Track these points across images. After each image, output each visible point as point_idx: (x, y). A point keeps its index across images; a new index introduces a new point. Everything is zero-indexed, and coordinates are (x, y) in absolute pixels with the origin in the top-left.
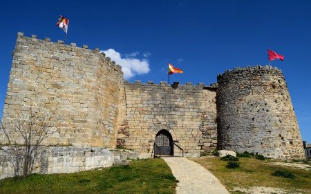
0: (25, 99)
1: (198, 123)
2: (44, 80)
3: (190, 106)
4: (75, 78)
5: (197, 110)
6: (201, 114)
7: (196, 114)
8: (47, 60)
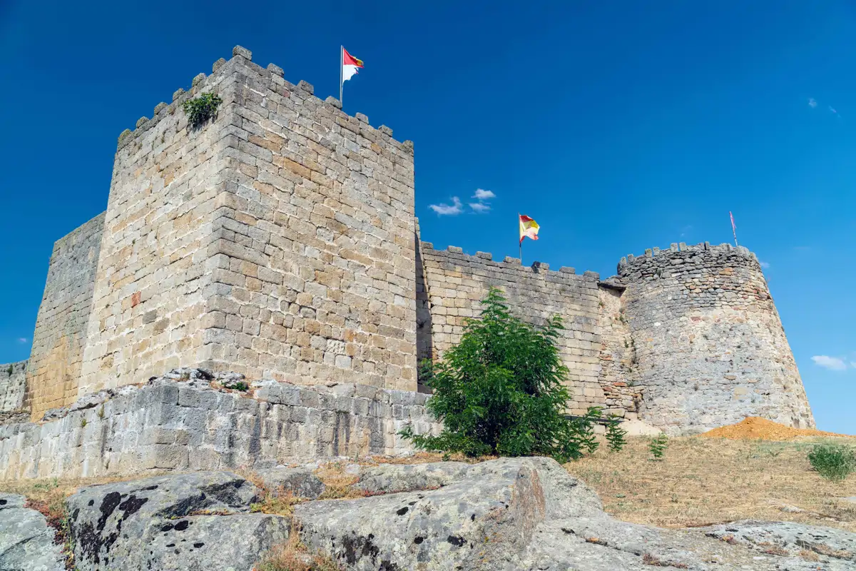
0: (270, 249)
1: (593, 367)
2: (308, 201)
3: (576, 326)
4: (372, 211)
5: (591, 337)
6: (598, 347)
7: (588, 346)
8: (311, 146)
